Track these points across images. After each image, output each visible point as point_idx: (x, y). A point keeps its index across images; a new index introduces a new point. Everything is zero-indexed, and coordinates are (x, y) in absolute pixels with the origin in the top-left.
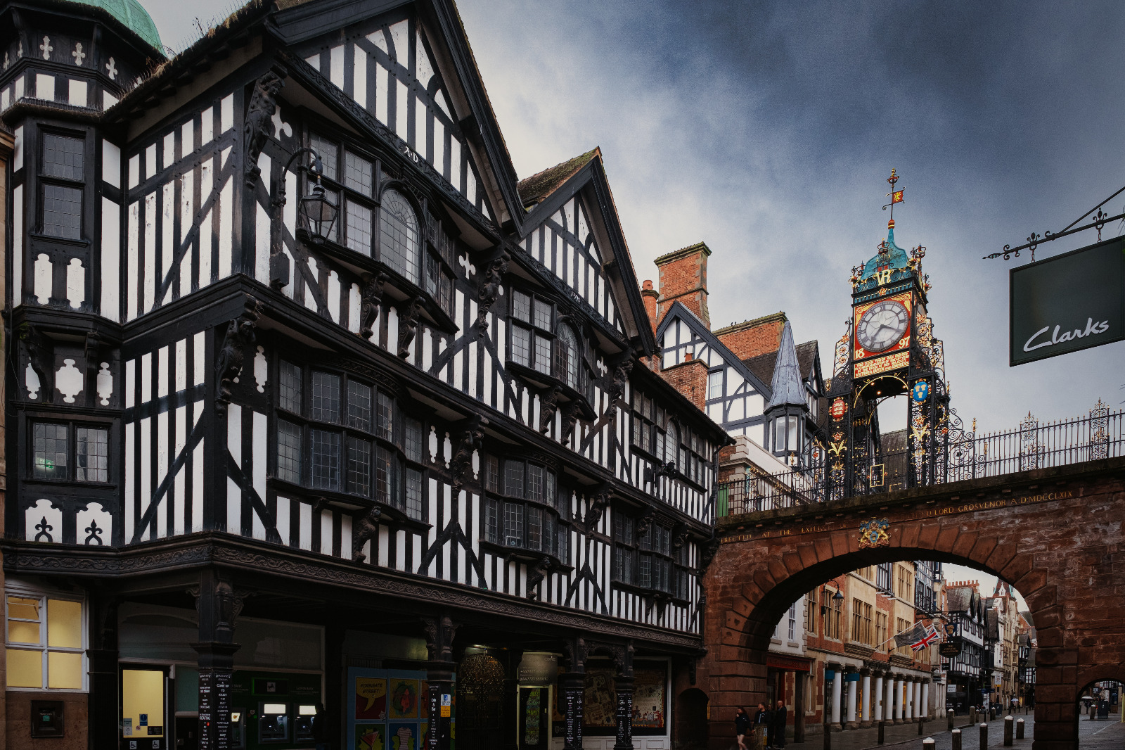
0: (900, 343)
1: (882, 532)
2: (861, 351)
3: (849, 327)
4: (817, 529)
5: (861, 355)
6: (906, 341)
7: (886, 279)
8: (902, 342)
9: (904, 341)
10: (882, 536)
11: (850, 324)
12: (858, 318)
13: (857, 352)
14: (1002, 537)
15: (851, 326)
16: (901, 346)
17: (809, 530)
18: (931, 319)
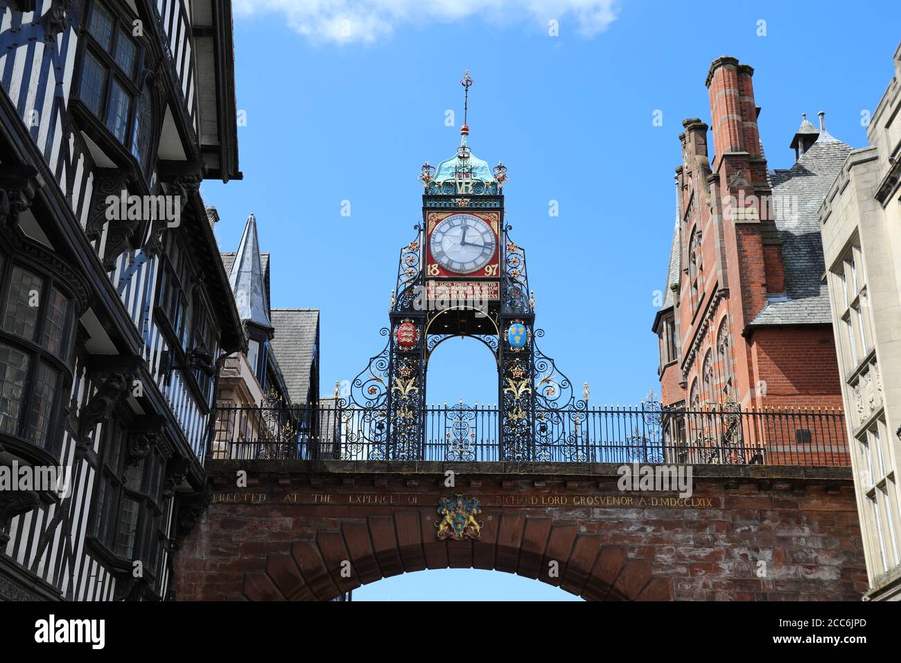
0: (486, 269)
1: (472, 518)
2: (435, 267)
3: (420, 233)
4: (373, 499)
5: (435, 272)
6: (493, 269)
7: (467, 188)
8: (488, 269)
9: (491, 270)
10: (472, 524)
11: (420, 231)
12: (432, 224)
13: (429, 266)
14: (632, 549)
15: (422, 232)
16: (488, 273)
17: (362, 499)
18: (523, 250)
